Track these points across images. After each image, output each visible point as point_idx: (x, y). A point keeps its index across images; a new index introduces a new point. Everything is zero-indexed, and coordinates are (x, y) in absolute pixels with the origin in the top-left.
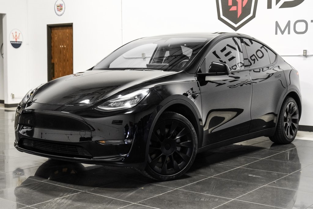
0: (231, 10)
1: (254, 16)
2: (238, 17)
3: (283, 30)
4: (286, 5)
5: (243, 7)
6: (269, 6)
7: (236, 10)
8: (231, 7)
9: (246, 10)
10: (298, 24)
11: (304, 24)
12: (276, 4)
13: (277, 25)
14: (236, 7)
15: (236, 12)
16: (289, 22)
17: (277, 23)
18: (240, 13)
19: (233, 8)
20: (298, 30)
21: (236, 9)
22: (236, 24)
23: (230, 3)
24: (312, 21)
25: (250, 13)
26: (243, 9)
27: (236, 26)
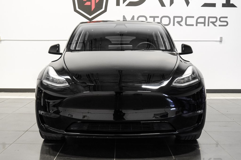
0: (86, 4)
1: (105, 11)
2: (92, 11)
4: (131, 4)
6: (118, 4)
8: (85, 2)
9: (99, 6)
10: (140, 18)
11: (144, 18)
12: (123, 3)
14: (90, 2)
15: (90, 6)
17: (124, 16)
18: (93, 7)
19: (88, 3)
21: (90, 4)
22: (90, 16)
24: (150, 17)
25: (102, 8)
26: (96, 4)
27: (90, 17)
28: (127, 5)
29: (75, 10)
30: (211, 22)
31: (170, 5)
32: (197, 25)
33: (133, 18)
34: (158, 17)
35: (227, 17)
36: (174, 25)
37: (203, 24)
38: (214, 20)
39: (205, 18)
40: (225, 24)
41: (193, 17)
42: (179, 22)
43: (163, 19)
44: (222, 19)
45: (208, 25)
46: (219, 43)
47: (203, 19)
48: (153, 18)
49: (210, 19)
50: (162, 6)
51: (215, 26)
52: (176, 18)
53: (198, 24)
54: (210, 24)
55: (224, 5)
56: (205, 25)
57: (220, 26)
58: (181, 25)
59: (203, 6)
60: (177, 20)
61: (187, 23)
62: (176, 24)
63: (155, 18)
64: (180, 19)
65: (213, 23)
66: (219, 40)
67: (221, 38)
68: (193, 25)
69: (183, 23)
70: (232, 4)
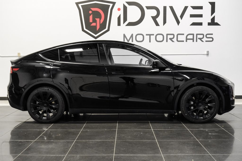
0: (92, 25)
1: (108, 30)
2: (97, 30)
3: (128, 40)
4: (130, 24)
5: (101, 23)
6: (119, 24)
7: (95, 25)
8: (91, 23)
9: (103, 26)
10: (138, 36)
11: (142, 36)
13: (124, 36)
14: (95, 23)
15: (95, 27)
16: (132, 35)
17: (124, 35)
18: (98, 27)
19: (94, 24)
20: (138, 40)
22: (96, 34)
23: (91, 21)
24: (147, 35)
25: (105, 28)
26: (100, 25)
27: (96, 36)
28: (127, 25)
29: (83, 30)
30: (199, 38)
31: (164, 25)
32: (186, 41)
33: (132, 36)
34: (153, 35)
35: (212, 34)
36: (167, 41)
37: (192, 40)
38: (201, 36)
39: (193, 35)
40: (211, 39)
41: (183, 34)
42: (171, 39)
43: (158, 36)
44: (208, 36)
45: (197, 41)
46: (206, 56)
47: (192, 35)
48: (149, 36)
49: (198, 36)
50: (157, 25)
51: (202, 41)
52: (168, 36)
53: (188, 40)
54: (198, 40)
55: (209, 24)
56: (193, 41)
57: (206, 41)
58: (173, 41)
59: (191, 25)
60: (169, 37)
61: (179, 40)
62: (169, 40)
63: (151, 36)
64: (172, 36)
65: (200, 39)
66: (206, 53)
67: (208, 52)
68: (183, 41)
69: (175, 40)
70: (217, 23)
